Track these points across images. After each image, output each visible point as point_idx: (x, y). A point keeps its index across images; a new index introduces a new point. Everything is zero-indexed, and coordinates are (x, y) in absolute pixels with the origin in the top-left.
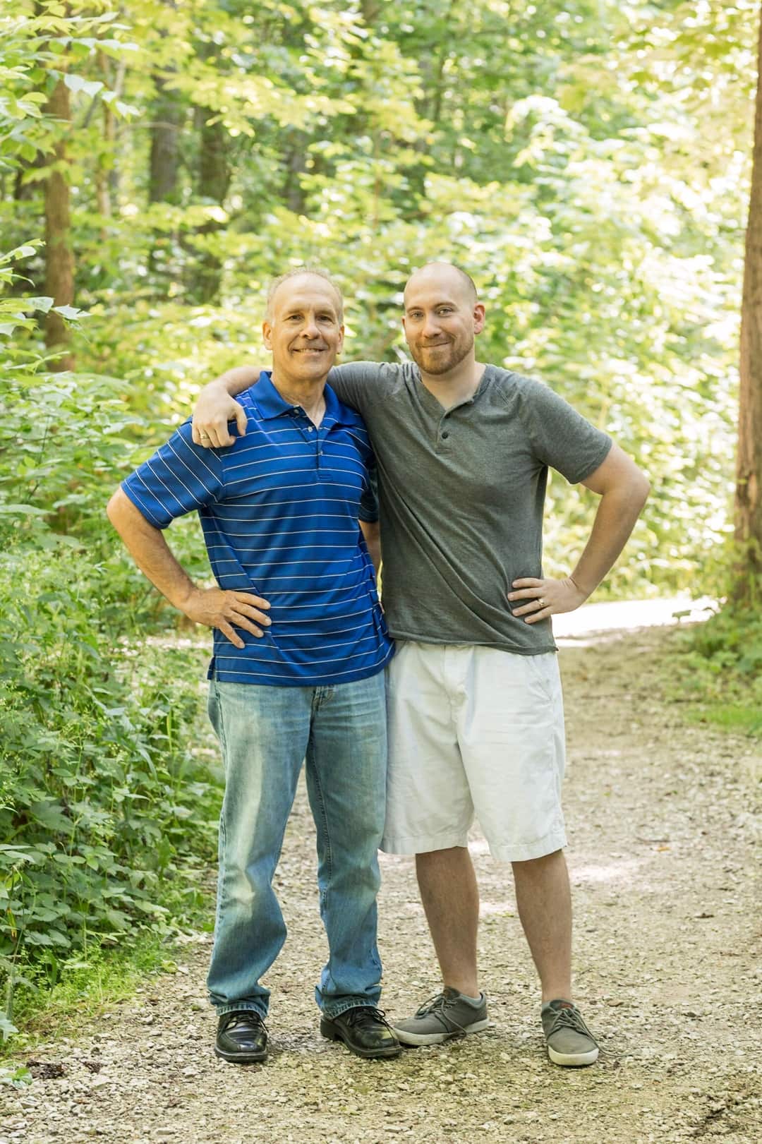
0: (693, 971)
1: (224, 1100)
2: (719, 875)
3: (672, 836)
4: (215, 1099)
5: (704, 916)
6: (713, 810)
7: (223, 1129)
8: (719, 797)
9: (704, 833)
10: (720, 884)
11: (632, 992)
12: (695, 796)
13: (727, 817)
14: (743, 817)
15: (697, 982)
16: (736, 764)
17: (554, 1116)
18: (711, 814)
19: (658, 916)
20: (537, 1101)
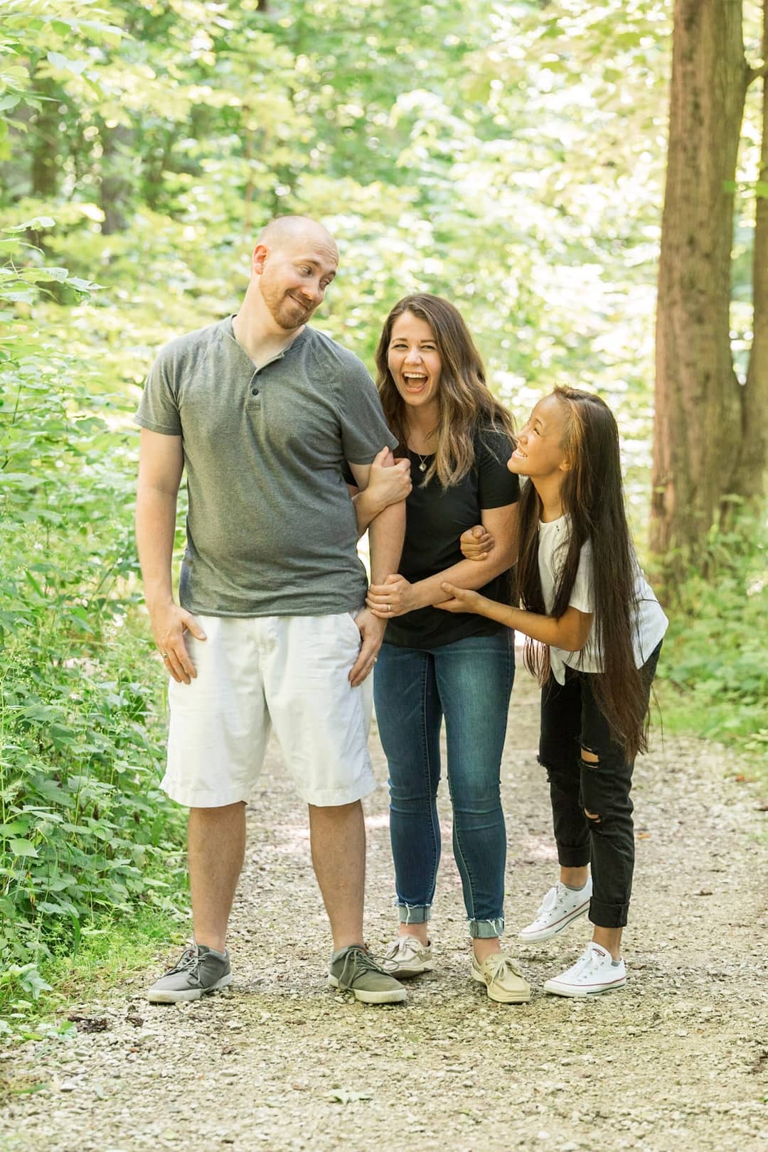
0: (706, 940)
1: (278, 1047)
2: (708, 858)
3: (649, 825)
4: (268, 1047)
5: (702, 894)
6: (684, 803)
7: (286, 1072)
8: (687, 792)
9: (681, 823)
10: (710, 866)
11: (652, 957)
12: (661, 790)
13: (699, 808)
14: (717, 808)
15: (714, 948)
16: (695, 763)
17: (609, 1059)
18: (683, 806)
19: (656, 895)
20: (588, 1047)
